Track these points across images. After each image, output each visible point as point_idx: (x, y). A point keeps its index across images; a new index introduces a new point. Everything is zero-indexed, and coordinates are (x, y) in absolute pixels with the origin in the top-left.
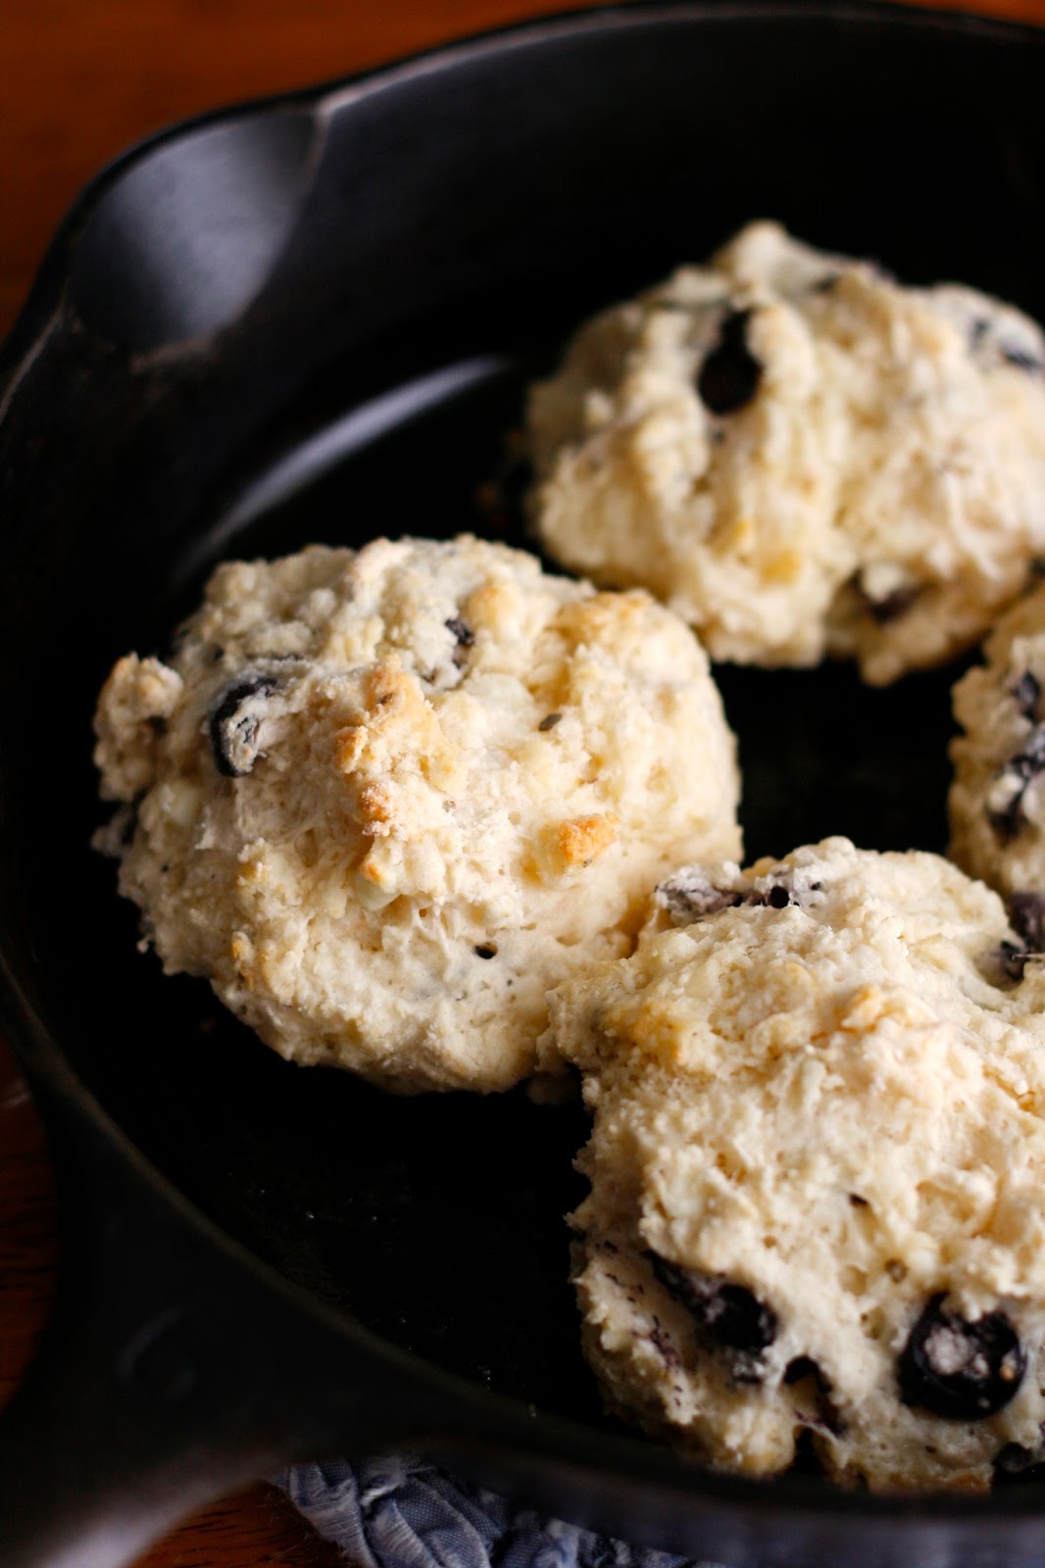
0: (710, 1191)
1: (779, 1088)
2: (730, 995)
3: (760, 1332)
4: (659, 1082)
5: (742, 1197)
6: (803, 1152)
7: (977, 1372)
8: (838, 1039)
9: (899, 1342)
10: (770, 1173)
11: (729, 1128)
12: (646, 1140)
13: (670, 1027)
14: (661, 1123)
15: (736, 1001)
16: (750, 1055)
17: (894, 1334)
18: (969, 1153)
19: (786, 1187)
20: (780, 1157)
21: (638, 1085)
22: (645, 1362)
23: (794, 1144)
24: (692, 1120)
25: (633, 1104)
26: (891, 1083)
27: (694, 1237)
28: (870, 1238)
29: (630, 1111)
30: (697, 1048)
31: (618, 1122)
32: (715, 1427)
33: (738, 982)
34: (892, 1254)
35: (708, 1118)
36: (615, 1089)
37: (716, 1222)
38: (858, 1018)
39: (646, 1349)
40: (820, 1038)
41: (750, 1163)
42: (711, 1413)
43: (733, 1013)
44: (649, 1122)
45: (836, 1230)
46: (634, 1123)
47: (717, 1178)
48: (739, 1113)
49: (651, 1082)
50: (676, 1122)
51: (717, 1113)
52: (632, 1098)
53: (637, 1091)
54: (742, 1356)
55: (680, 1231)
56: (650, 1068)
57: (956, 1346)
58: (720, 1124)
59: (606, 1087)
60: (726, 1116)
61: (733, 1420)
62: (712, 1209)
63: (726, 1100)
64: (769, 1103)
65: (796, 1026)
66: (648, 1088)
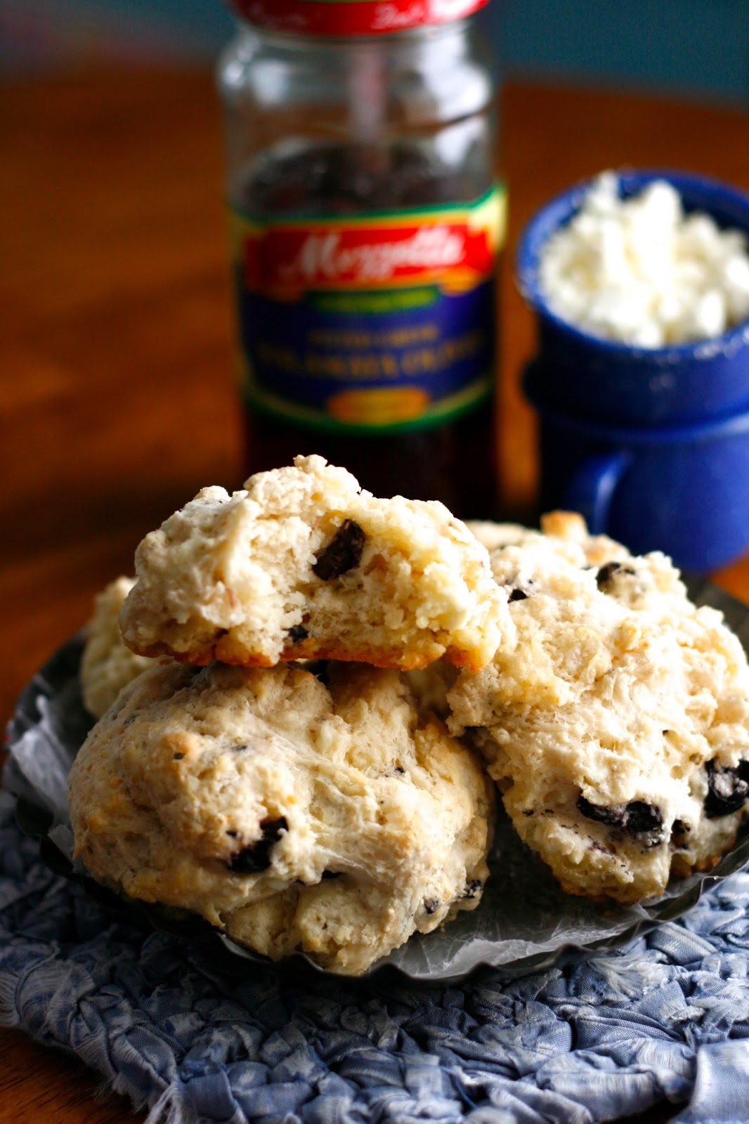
0: (609, 763)
1: (608, 695)
2: (554, 658)
3: (655, 818)
4: (545, 717)
5: (625, 756)
6: (637, 721)
7: (743, 787)
8: (629, 658)
9: (706, 792)
10: (632, 737)
11: (599, 725)
12: (564, 750)
13: (546, 688)
14: (566, 737)
15: (561, 660)
16: (586, 684)
17: (700, 788)
18: (691, 686)
19: (642, 741)
20: (629, 729)
21: (533, 723)
22: (600, 861)
23: (631, 719)
24: (581, 729)
25: (540, 734)
26: (660, 670)
27: (614, 788)
28: (678, 748)
29: (543, 740)
30: (565, 692)
31: (540, 747)
32: (645, 876)
33: (554, 649)
34: (692, 752)
35: (586, 725)
36: (519, 730)
37: (623, 776)
38: (634, 644)
39: (597, 854)
40: (617, 660)
41: (621, 739)
42: (639, 871)
43: (563, 666)
44: (558, 739)
45: (662, 753)
46: (550, 743)
47: (608, 753)
48: (598, 715)
49: (542, 718)
50: (572, 733)
51: (588, 721)
52: (536, 731)
53: (536, 726)
54: (649, 834)
55: (605, 788)
56: (538, 712)
57: (725, 780)
58: (594, 725)
59: (511, 731)
60: (594, 720)
61: (654, 868)
62: (614, 771)
63: (589, 712)
64: (606, 703)
65: (603, 660)
66: (542, 722)
